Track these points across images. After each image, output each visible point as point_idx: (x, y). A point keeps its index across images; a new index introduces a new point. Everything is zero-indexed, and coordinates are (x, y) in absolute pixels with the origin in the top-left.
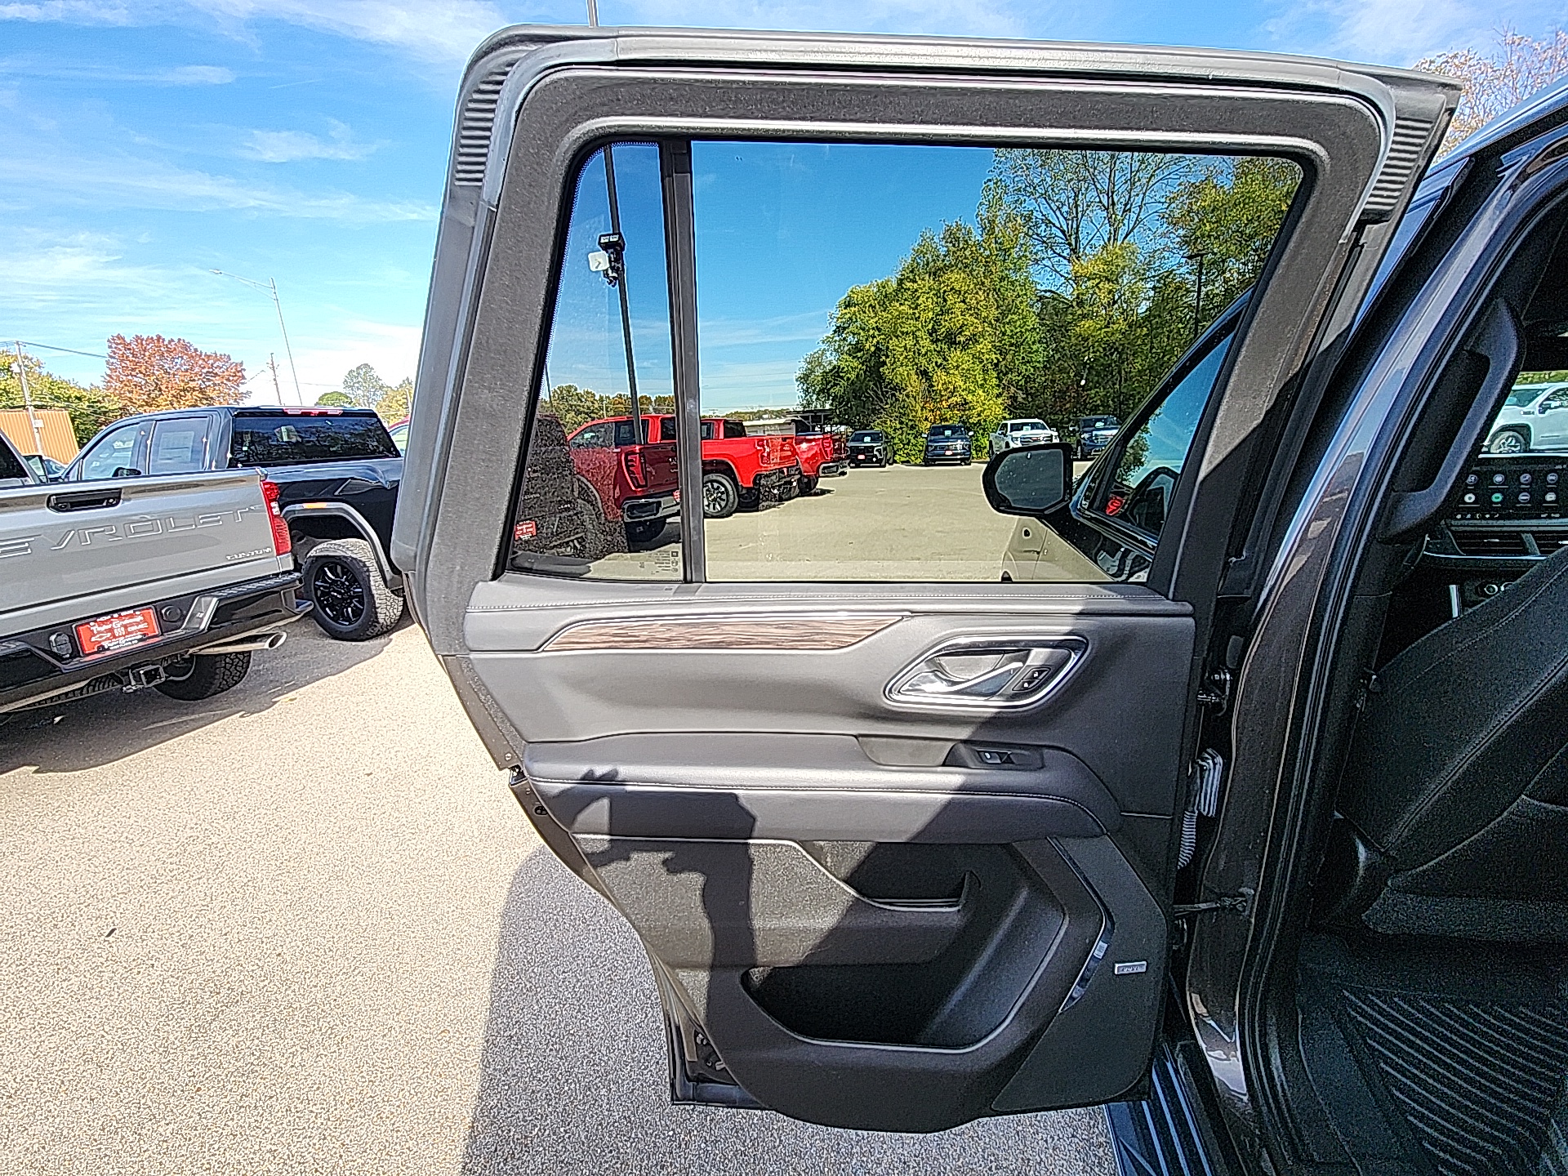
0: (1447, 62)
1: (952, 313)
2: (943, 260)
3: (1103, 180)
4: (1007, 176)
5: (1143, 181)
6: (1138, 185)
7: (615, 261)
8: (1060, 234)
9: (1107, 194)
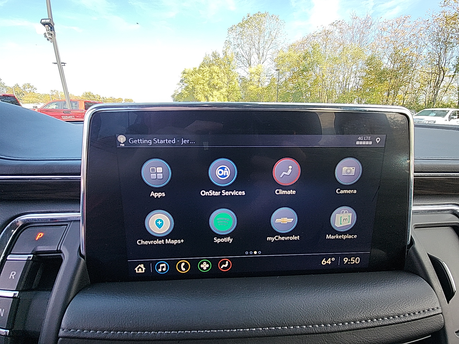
0: (337, 23)
1: (214, 79)
2: (212, 62)
3: (257, 46)
4: (232, 40)
5: (267, 48)
6: (266, 49)
7: (50, 30)
8: (246, 60)
9: (258, 50)
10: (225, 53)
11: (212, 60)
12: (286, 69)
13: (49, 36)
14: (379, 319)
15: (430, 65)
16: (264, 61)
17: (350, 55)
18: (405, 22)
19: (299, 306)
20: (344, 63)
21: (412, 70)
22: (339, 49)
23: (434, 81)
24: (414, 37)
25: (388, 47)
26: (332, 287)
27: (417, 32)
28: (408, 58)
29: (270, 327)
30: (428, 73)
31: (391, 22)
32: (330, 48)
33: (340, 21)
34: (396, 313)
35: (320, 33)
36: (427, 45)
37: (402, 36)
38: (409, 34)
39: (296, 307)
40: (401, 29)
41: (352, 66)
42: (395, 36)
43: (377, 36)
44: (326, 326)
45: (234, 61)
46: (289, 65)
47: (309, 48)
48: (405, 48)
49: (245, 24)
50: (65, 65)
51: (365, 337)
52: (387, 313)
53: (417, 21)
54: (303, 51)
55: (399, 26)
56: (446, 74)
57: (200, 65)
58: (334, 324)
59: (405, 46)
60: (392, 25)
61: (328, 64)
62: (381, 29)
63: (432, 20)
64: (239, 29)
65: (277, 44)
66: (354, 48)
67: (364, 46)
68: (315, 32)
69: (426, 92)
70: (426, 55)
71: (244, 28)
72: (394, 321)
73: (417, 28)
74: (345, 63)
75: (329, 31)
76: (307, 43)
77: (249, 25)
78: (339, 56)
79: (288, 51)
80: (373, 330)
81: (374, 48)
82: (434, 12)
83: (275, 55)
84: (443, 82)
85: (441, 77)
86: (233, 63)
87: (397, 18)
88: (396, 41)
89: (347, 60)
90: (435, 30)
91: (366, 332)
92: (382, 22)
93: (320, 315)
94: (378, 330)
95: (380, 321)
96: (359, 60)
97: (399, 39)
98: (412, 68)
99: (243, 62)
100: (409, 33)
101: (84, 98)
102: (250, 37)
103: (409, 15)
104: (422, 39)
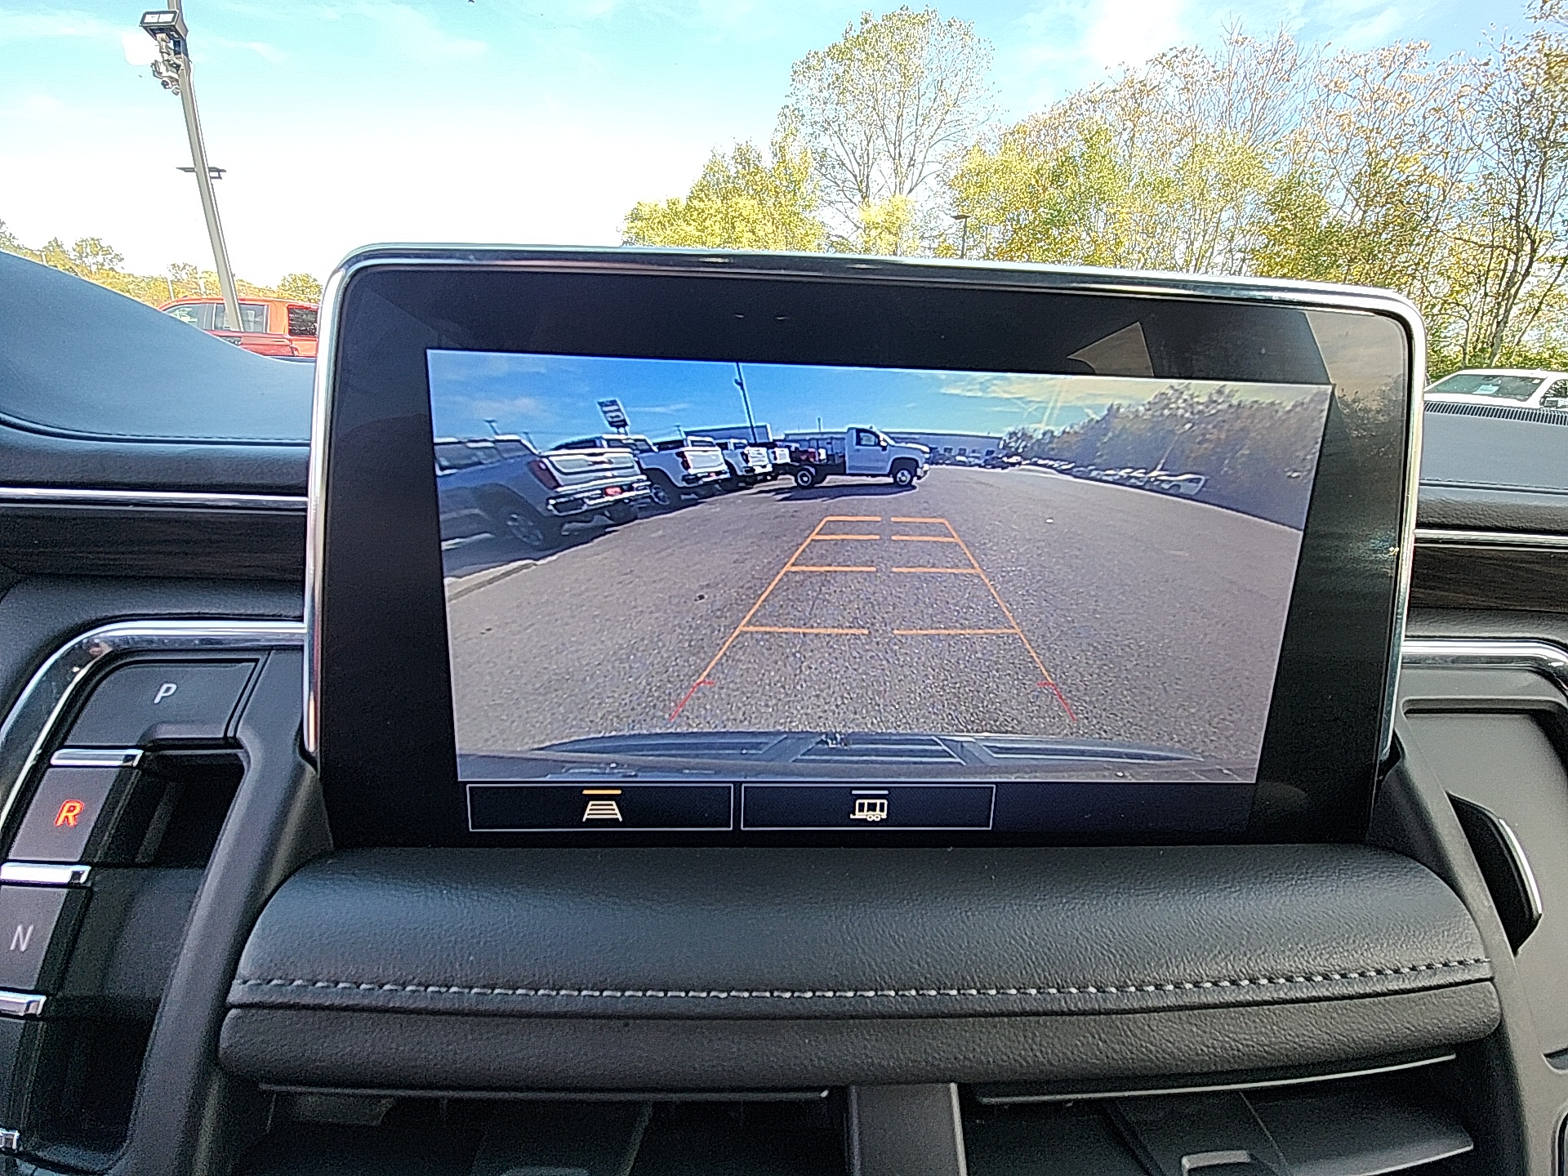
0: (1177, 56)
2: (733, 182)
3: (891, 128)
4: (804, 105)
5: (926, 137)
6: (922, 141)
7: (172, 52)
8: (853, 179)
9: (895, 144)
10: (780, 151)
11: (732, 173)
12: (991, 215)
13: (167, 71)
14: (1278, 978)
15: (1486, 220)
16: (916, 185)
17: (1214, 174)
18: (1411, 64)
19: (1019, 929)
20: (1194, 199)
21: (1427, 234)
22: (1178, 149)
23: (1498, 276)
24: (1439, 118)
25: (1348, 149)
26: (1126, 879)
27: (1447, 103)
28: (1415, 189)
29: (922, 989)
30: (1480, 246)
31: (1362, 62)
32: (1148, 146)
33: (1184, 50)
34: (1333, 965)
35: (1114, 91)
36: (1479, 149)
37: (1397, 112)
38: (1423, 105)
39: (1009, 933)
40: (1395, 89)
41: (1221, 210)
42: (1373, 111)
43: (1312, 110)
44: (1104, 992)
45: (809, 181)
46: (1003, 200)
47: (1075, 143)
48: (1406, 156)
49: (855, 52)
50: (220, 177)
51: (1231, 1035)
52: (1305, 964)
53: (1450, 62)
54: (1052, 153)
55: (1388, 75)
56: (1541, 250)
57: (692, 193)
58: (1128, 986)
59: (1407, 148)
60: (1366, 72)
61: (1137, 203)
62: (1326, 86)
63: (1502, 63)
64: (832, 68)
65: (964, 127)
66: (1230, 149)
67: (1265, 140)
68: (1096, 85)
69: (1468, 311)
70: (1474, 182)
71: (848, 62)
72: (1327, 990)
73: (1449, 86)
74: (1196, 201)
75: (1145, 85)
76: (1067, 125)
77: (867, 54)
78: (1175, 175)
79: (1000, 152)
80: (1258, 1015)
81: (1299, 153)
82: (1508, 37)
83: (954, 166)
84: (1527, 279)
85: (1523, 261)
86: (806, 187)
87: (1384, 49)
88: (1378, 129)
89: (1203, 190)
90: (1510, 99)
91: (1232, 1018)
92: (1331, 60)
93: (1085, 960)
94: (1274, 1013)
95: (1278, 987)
96: (1247, 190)
97: (1387, 122)
98: (1427, 227)
99: (841, 185)
100: (1420, 103)
101: (286, 294)
102: (870, 97)
103: (1422, 41)
104: (1464, 126)
